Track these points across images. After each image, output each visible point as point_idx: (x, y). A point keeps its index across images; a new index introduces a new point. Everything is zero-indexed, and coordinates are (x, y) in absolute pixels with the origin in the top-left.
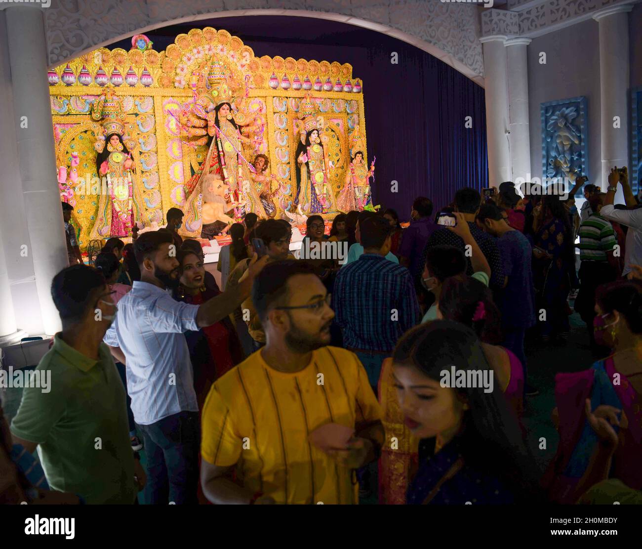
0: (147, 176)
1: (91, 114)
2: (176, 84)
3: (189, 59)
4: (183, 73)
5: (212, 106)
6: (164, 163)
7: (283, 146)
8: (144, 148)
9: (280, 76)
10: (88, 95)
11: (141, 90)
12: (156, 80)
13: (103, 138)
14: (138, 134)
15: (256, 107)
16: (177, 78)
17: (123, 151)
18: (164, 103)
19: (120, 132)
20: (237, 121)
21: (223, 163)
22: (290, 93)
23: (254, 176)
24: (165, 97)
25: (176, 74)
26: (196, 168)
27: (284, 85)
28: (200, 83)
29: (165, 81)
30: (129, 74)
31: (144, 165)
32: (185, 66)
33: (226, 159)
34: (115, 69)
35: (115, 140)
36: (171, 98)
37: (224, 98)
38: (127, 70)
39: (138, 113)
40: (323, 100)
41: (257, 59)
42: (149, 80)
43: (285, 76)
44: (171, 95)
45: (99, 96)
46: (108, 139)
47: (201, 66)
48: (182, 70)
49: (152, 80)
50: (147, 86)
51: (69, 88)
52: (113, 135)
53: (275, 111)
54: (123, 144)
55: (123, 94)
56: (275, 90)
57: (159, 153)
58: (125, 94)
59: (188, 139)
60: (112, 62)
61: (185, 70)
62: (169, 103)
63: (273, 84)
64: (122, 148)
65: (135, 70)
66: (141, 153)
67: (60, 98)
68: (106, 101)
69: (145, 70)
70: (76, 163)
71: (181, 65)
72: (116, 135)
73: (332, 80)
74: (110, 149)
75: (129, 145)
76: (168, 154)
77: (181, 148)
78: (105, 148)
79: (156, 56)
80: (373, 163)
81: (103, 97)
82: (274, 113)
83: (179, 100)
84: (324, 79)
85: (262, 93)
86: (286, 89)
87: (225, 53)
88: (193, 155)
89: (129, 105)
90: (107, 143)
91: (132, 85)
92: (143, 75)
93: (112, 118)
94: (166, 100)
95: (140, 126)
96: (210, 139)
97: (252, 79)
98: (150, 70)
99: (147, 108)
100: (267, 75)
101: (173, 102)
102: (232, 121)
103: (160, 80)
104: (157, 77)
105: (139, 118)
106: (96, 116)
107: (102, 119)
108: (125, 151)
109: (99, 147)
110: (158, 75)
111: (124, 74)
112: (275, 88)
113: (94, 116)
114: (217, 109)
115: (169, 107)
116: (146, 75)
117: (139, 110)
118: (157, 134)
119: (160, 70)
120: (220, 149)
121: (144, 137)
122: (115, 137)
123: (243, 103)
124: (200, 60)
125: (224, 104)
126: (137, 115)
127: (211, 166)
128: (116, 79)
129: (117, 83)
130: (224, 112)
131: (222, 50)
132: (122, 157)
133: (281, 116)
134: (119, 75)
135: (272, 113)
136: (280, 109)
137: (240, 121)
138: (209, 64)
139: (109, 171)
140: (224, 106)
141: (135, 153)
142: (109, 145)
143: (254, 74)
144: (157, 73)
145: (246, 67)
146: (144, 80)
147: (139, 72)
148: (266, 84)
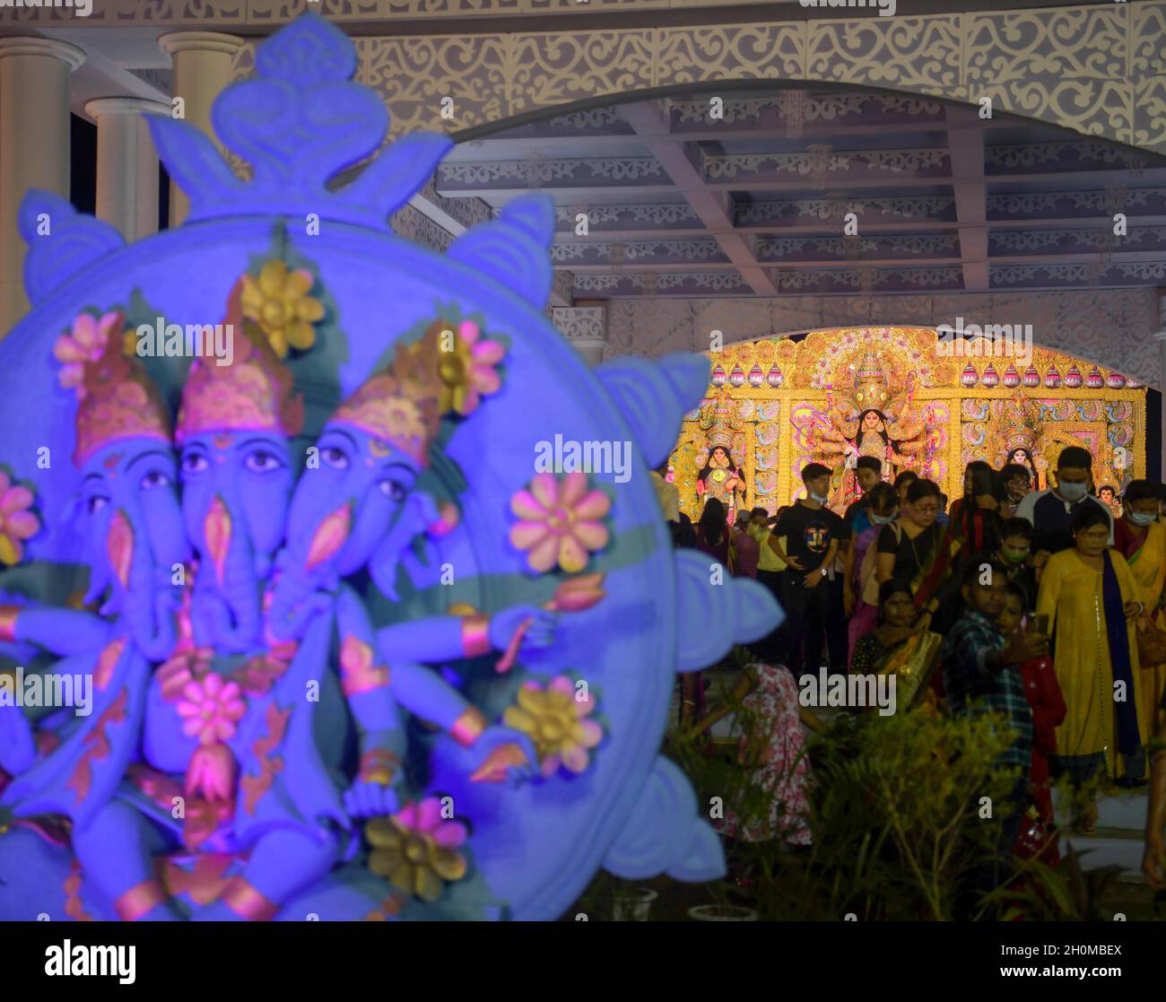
0: (762, 501)
1: (699, 421)
2: (813, 384)
3: (835, 350)
4: (824, 370)
5: (855, 413)
6: (786, 487)
8: (762, 465)
9: (983, 366)
11: (766, 392)
12: (787, 379)
13: (707, 451)
14: (757, 447)
15: (927, 415)
16: (815, 376)
17: (728, 468)
18: (794, 408)
19: (727, 445)
20: (891, 434)
22: (995, 393)
24: (796, 400)
25: (815, 371)
28: (845, 382)
29: (800, 380)
31: (760, 488)
32: (828, 360)
34: (737, 366)
35: (720, 455)
36: (805, 402)
37: (872, 404)
38: (751, 367)
39: (759, 420)
42: (779, 379)
43: (991, 366)
44: (804, 398)
46: (712, 453)
47: (852, 359)
48: (823, 365)
49: (783, 378)
50: (775, 386)
52: (717, 448)
53: (966, 418)
54: (730, 460)
55: (742, 397)
56: (970, 390)
57: (780, 474)
58: (746, 397)
60: (734, 358)
61: (828, 365)
62: (801, 408)
63: (967, 379)
64: (728, 464)
65: (762, 367)
66: (757, 472)
69: (775, 366)
71: (822, 359)
72: (721, 448)
73: (1081, 369)
74: (712, 464)
76: (792, 475)
78: (708, 464)
79: (791, 346)
81: (715, 402)
82: (963, 422)
83: (811, 403)
84: (1064, 369)
85: (945, 393)
86: (990, 386)
87: (890, 340)
89: (748, 411)
90: (710, 457)
91: (756, 386)
92: (772, 373)
93: (720, 427)
94: (799, 404)
95: (760, 437)
97: (930, 374)
98: (781, 366)
99: (771, 414)
100: (959, 367)
101: (806, 407)
102: (884, 435)
103: (795, 378)
104: (790, 374)
105: (759, 427)
106: (704, 424)
107: (710, 428)
108: (732, 468)
109: (700, 462)
110: (791, 372)
111: (747, 374)
112: (970, 386)
114: (862, 418)
115: (800, 413)
116: (775, 372)
117: (760, 416)
118: (780, 448)
119: (795, 366)
121: (764, 451)
122: (719, 450)
124: (850, 351)
125: (870, 411)
126: (756, 423)
127: (847, 494)
128: (735, 379)
129: (736, 384)
130: (872, 421)
131: (886, 336)
132: (724, 475)
133: (977, 426)
134: (741, 373)
135: (958, 422)
136: (974, 417)
137: (895, 434)
138: (861, 356)
139: (707, 491)
140: (869, 414)
141: (749, 471)
142: (712, 460)
143: (936, 366)
144: (789, 369)
145: (922, 357)
146: (772, 379)
147: (765, 368)
148: (956, 381)
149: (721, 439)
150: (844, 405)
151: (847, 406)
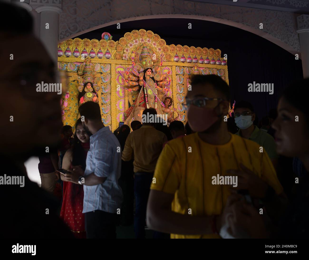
0: (104, 106)
1: (77, 72)
2: (124, 58)
3: (131, 45)
4: (127, 53)
5: (142, 70)
6: (114, 100)
7: (181, 93)
8: (104, 91)
9: (180, 55)
10: (77, 62)
11: (104, 61)
12: (113, 56)
13: (83, 84)
14: (102, 83)
15: (166, 71)
16: (124, 55)
17: (92, 92)
18: (116, 67)
19: (92, 82)
20: (155, 78)
21: (147, 101)
22: (185, 64)
23: (164, 109)
24: (117, 64)
25: (124, 53)
26: (132, 103)
27: (182, 60)
28: (136, 58)
29: (118, 56)
30: (99, 52)
31: (104, 100)
32: (129, 49)
33: (149, 99)
34: (92, 49)
35: (89, 86)
36: (120, 65)
37: (149, 66)
38: (98, 50)
39: (103, 72)
40: (204, 69)
41: (167, 46)
42: (109, 55)
43: (183, 55)
44: (120, 63)
45: (82, 63)
46: (85, 85)
47: (137, 49)
48: (127, 50)
49: (111, 55)
50: (108, 58)
51: (68, 58)
52: (88, 83)
53: (177, 74)
54: (93, 88)
55: (95, 62)
56: (177, 63)
57: (112, 94)
59: (128, 87)
60: (91, 46)
61: (129, 51)
62: (119, 68)
63: (176, 59)
64: (92, 90)
65: (102, 50)
66: (102, 94)
67: (63, 63)
68: (86, 65)
69: (108, 50)
70: (68, 97)
71: (126, 48)
73: (209, 58)
74: (86, 90)
75: (96, 89)
76: (117, 95)
77: (124, 92)
78: (84, 90)
79: (113, 43)
80: (234, 105)
81: (84, 64)
82: (176, 75)
83: (124, 66)
84: (204, 57)
85: (170, 64)
86: (183, 62)
87: (150, 43)
88: (130, 96)
89: (98, 68)
90: (84, 87)
91: (100, 58)
92: (106, 53)
93: (88, 74)
94: (118, 66)
95: (103, 79)
96: (140, 87)
97: (165, 56)
98: (110, 50)
99: (107, 70)
100: (173, 55)
101: (121, 67)
102: (153, 78)
103: (115, 55)
105: (102, 75)
106: (80, 73)
107: (83, 75)
108: (94, 92)
109: (80, 89)
110: (114, 53)
111: (96, 52)
112: (177, 61)
113: (79, 73)
114: (145, 71)
115: (119, 70)
116: (108, 53)
118: (112, 84)
119: (115, 50)
120: (146, 93)
121: (105, 85)
123: (159, 69)
124: (136, 46)
125: (148, 69)
126: (101, 73)
127: (140, 102)
128: (92, 54)
129: (92, 57)
130: (149, 73)
131: (149, 41)
132: (92, 95)
133: (180, 76)
134: (94, 53)
135: (175, 75)
136: (180, 73)
137: (157, 79)
138: (142, 48)
141: (99, 93)
142: (86, 88)
143: (166, 54)
144: (114, 52)
145: (162, 50)
146: (107, 55)
147: (104, 51)
148: (172, 59)
149: (89, 79)
150: (138, 67)
151: (139, 66)
